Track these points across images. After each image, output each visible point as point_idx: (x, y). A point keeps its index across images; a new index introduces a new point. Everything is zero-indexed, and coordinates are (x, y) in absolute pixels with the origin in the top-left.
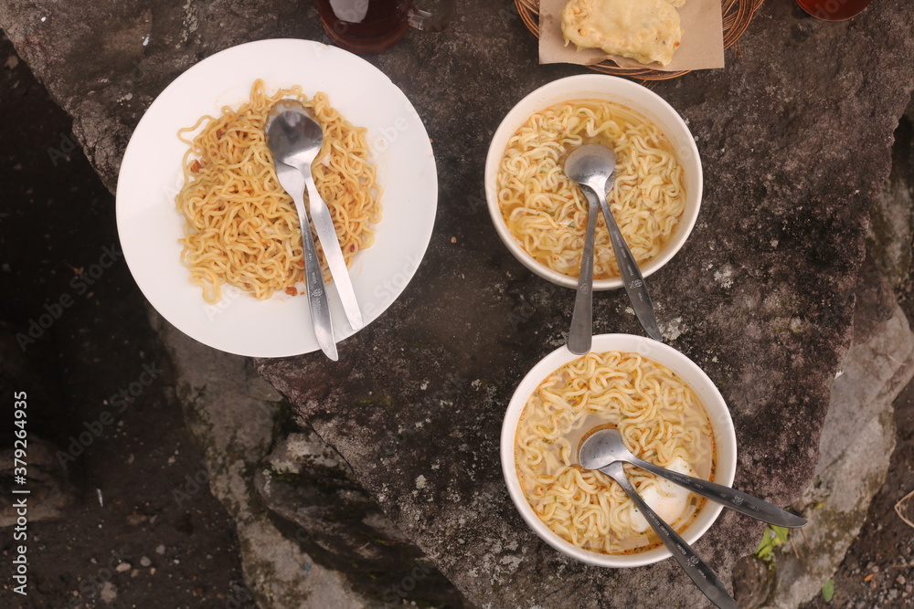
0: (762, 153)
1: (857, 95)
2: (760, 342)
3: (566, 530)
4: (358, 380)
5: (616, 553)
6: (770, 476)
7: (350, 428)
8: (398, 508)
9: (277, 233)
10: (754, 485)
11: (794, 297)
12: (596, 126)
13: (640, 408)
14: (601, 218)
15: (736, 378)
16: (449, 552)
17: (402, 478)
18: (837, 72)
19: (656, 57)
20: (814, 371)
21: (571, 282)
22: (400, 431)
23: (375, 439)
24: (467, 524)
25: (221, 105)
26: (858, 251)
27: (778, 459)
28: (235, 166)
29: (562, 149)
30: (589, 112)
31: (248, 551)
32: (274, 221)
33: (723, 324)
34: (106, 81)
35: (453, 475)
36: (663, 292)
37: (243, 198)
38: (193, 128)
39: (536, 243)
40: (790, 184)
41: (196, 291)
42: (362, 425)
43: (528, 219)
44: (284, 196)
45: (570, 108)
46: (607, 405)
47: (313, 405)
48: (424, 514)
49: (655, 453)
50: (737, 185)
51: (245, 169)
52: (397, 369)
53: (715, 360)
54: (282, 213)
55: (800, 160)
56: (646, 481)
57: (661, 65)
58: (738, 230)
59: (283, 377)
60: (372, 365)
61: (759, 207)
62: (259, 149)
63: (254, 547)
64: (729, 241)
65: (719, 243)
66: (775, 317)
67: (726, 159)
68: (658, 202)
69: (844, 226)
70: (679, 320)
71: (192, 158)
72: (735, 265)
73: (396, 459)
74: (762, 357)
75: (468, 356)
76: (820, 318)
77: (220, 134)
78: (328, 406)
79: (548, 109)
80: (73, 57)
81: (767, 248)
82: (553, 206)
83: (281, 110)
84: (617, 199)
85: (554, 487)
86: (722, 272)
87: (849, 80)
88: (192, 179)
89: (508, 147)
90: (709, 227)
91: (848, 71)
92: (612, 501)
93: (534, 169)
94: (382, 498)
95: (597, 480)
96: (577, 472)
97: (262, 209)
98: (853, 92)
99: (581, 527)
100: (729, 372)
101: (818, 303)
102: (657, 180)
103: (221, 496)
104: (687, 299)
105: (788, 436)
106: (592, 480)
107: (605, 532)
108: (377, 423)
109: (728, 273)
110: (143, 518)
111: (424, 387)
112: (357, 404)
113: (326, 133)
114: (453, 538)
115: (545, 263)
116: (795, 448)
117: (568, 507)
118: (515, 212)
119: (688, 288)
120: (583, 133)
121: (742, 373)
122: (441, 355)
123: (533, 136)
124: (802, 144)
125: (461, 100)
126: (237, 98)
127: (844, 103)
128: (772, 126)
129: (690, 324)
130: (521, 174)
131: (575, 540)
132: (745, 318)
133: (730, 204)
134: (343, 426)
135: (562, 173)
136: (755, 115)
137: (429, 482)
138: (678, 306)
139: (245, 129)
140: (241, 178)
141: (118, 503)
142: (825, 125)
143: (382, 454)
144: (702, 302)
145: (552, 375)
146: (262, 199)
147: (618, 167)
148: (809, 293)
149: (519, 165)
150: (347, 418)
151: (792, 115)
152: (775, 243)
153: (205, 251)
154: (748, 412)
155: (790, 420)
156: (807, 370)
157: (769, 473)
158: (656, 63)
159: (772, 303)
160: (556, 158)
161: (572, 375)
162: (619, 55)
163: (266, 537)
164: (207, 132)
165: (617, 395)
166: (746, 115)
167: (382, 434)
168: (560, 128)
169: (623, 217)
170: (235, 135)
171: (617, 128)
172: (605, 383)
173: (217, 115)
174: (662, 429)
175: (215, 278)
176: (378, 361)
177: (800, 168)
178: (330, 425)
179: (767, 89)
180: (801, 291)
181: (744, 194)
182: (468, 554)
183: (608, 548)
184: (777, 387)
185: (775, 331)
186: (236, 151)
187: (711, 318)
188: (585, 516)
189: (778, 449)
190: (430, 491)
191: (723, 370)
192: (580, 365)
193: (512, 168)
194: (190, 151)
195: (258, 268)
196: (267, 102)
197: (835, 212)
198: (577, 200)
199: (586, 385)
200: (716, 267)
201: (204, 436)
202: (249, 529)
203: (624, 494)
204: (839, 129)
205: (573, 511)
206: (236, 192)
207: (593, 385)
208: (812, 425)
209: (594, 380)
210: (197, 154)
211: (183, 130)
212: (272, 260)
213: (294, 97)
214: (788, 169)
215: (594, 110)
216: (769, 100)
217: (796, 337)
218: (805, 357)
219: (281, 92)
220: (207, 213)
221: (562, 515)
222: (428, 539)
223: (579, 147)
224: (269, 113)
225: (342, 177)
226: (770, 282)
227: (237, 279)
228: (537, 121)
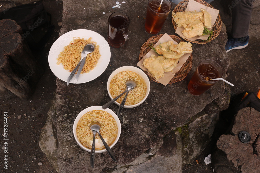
0: (163, 105)
1: (186, 108)
2: (139, 134)
3: (79, 136)
4: (70, 93)
5: (84, 146)
6: (122, 157)
7: (62, 99)
8: (59, 116)
9: (75, 60)
10: (119, 156)
11: (150, 131)
12: (137, 80)
13: (107, 126)
14: (126, 93)
15: (130, 137)
16: (61, 129)
17: (64, 112)
18: (186, 102)
19: (155, 77)
20: (144, 146)
21: (112, 99)
22: (69, 105)
23: (64, 103)
24: (67, 127)
25: (83, 38)
26: (167, 132)
27: (126, 155)
28: (77, 47)
29: (129, 79)
30: (137, 77)
31: (45, 126)
32: (76, 58)
33: (135, 127)
34: (71, 25)
35: (71, 118)
36: (129, 115)
37: (74, 52)
38: (76, 38)
39: (113, 90)
40: (163, 113)
41: (57, 61)
42: (64, 99)
43: (114, 85)
44: (80, 56)
45: (135, 74)
46: (102, 122)
47: (60, 91)
48: (62, 120)
49: (103, 135)
50: (155, 107)
51: (78, 48)
52: (77, 95)
53: (129, 131)
54: (78, 58)
55: (168, 110)
56: (98, 138)
57: (156, 79)
58: (149, 114)
59: (59, 84)
60: (74, 92)
61: (155, 113)
62: (82, 47)
63: (47, 126)
64: (146, 114)
65: (144, 114)
66: (144, 132)
67: (156, 101)
68: (137, 98)
69: (168, 126)
70: (128, 121)
71: (73, 42)
72: (144, 119)
73: (65, 109)
74: (137, 137)
75: (90, 102)
76: (152, 138)
77: (79, 41)
78: (62, 93)
79: (131, 72)
80: (70, 19)
81: (152, 120)
82: (120, 86)
83: (91, 44)
84: (131, 93)
85: (83, 128)
86: (141, 119)
87: (187, 104)
88: (70, 45)
89: (120, 73)
90: (145, 110)
91: (188, 103)
92: (90, 137)
93: (121, 79)
94: (58, 113)
95: (91, 132)
96: (88, 128)
97: (75, 56)
98: (186, 107)
99: (82, 137)
100: (130, 135)
101: (154, 135)
102: (140, 94)
103: (48, 115)
104: (132, 119)
105: (131, 153)
106: (90, 131)
107: (85, 141)
108: (67, 101)
109: (142, 120)
110: (34, 110)
111: (79, 101)
112: (66, 96)
113: (94, 51)
114: (63, 127)
115: (111, 94)
116: (130, 155)
117: (82, 133)
118: (113, 83)
119: (133, 117)
120: (134, 79)
121: (132, 137)
122: (86, 98)
123: (125, 74)
124: (171, 108)
125: (120, 63)
126: (86, 38)
127: (183, 107)
128: (168, 102)
129: (129, 123)
130: (119, 78)
131: (79, 138)
132: (139, 128)
133: (151, 109)
134: (61, 97)
135: (126, 82)
136: (167, 99)
137: (67, 116)
138: (130, 119)
139: (83, 43)
140: (76, 49)
141: (33, 104)
142: (177, 108)
143: (63, 106)
144: (134, 121)
145: (97, 110)
146: (77, 54)
147: (135, 88)
148: (153, 133)
149: (120, 76)
150: (63, 97)
151: (173, 103)
152: (154, 120)
153: (62, 56)
154: (127, 144)
155: (133, 150)
156: (143, 144)
157: (123, 156)
158: (155, 78)
159: (146, 129)
160: (127, 79)
161: (100, 113)
162: (150, 73)
163: (49, 126)
164: (77, 40)
165: (105, 121)
166: (165, 98)
167: (66, 103)
168: (131, 76)
169: (130, 96)
170: (81, 43)
171: (140, 82)
172: (104, 117)
173: (81, 39)
174: (108, 132)
175: (61, 61)
176: (75, 92)
177: (167, 112)
178: (59, 96)
179: (172, 96)
180: (152, 131)
181: (155, 109)
182: (63, 132)
183: (83, 144)
184: (136, 144)
185: (142, 134)
186: (79, 45)
187: (134, 125)
188: (84, 136)
189: (127, 153)
190: (66, 117)
191: (129, 134)
192: (103, 112)
193: (118, 76)
194: (73, 41)
195: (68, 64)
196: (90, 42)
197: (168, 123)
198: (124, 88)
199: (101, 116)
200: (141, 117)
201: (54, 103)
202: (48, 123)
203: (93, 137)
204: (179, 110)
205: (83, 134)
206: (74, 50)
207: (102, 117)
208: (137, 154)
209: (103, 116)
210: (74, 42)
211: (74, 37)
212: (71, 64)
213: (95, 44)
214: (165, 110)
215: (138, 77)
216: (171, 98)
217: (145, 138)
218: (144, 142)
219: (93, 42)
220: (67, 50)
221: (80, 133)
222: (59, 125)
223: (132, 80)
224: (89, 43)
225: (91, 59)
226: (148, 126)
227: (64, 63)
228: (128, 72)
